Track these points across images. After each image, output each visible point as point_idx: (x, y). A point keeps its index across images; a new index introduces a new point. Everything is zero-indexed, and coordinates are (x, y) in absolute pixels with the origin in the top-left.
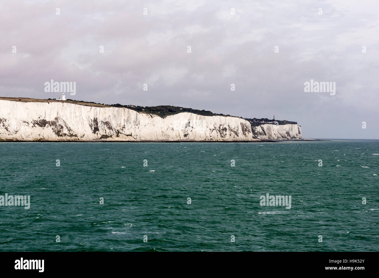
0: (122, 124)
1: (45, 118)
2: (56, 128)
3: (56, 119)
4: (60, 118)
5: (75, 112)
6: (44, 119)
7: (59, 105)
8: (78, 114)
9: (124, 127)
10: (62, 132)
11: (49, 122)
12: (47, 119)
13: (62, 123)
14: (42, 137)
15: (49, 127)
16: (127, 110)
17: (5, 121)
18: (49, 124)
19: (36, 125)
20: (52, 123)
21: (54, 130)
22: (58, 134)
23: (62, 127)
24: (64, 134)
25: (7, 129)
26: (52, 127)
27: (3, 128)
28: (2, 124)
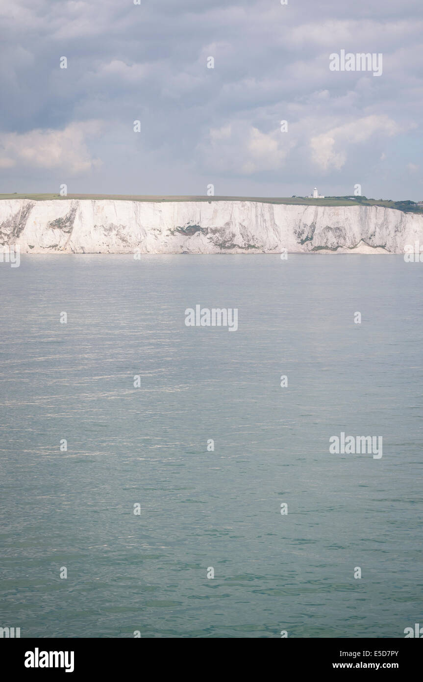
0: (371, 231)
1: (198, 223)
2: (221, 236)
3: (228, 224)
4: (234, 223)
5: (263, 214)
6: (197, 225)
7: (234, 205)
8: (267, 217)
9: (373, 235)
10: (230, 242)
11: (207, 229)
12: (203, 225)
13: (236, 229)
14: (185, 249)
15: (202, 236)
16: (381, 209)
17: (124, 227)
18: (205, 231)
19: (177, 233)
20: (214, 231)
21: (215, 239)
22: (222, 246)
23: (234, 235)
24: (234, 246)
25: (123, 240)
26: (209, 236)
27: (114, 237)
28: (114, 232)
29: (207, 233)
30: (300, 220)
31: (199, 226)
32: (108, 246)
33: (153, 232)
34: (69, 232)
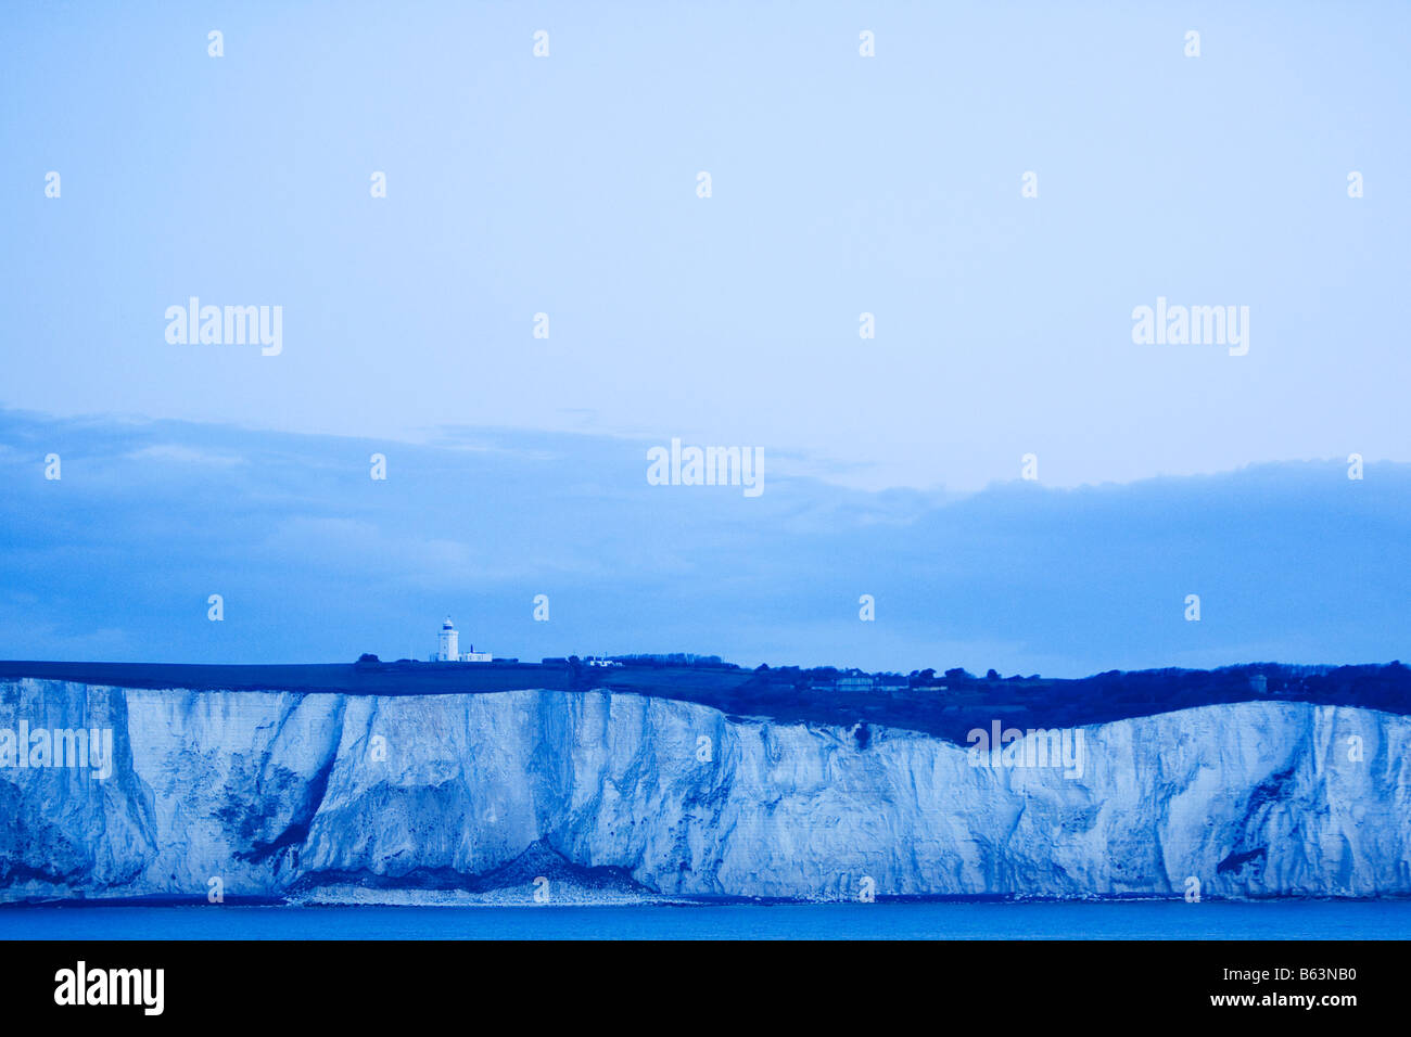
16: (625, 704)
30: (267, 756)
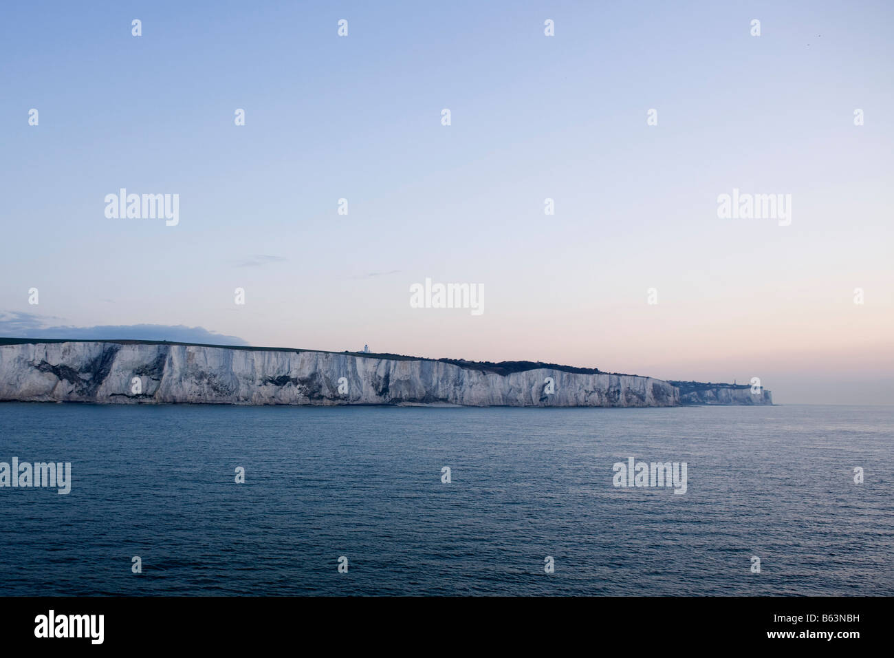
1: (288, 373)
2: (309, 387)
3: (314, 375)
4: (319, 374)
6: (287, 375)
10: (318, 393)
11: (296, 379)
12: (293, 375)
13: (322, 380)
14: (276, 400)
15: (293, 386)
17: (215, 376)
18: (295, 382)
19: (269, 383)
20: (303, 382)
21: (304, 390)
22: (310, 396)
23: (320, 386)
24: (321, 397)
25: (215, 389)
26: (298, 386)
27: (206, 386)
28: (206, 381)
29: (297, 384)
30: (376, 373)
31: (289, 377)
32: (200, 395)
33: (246, 381)
34: (158, 380)
